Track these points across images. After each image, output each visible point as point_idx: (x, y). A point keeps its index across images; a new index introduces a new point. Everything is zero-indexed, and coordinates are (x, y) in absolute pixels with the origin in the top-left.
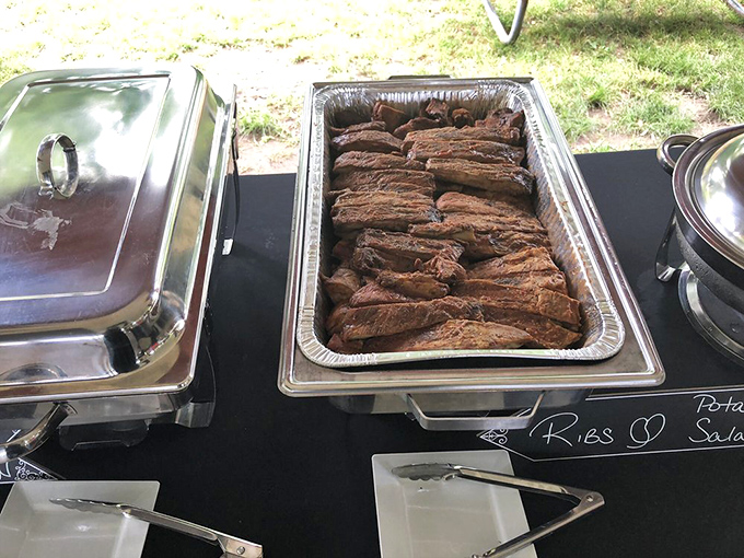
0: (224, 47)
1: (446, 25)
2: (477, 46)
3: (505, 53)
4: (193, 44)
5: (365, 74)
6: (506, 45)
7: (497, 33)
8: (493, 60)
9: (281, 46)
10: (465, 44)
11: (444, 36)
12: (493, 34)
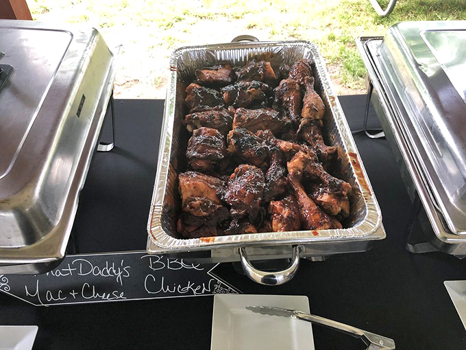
0: (201, 18)
1: (342, 4)
2: (363, 18)
3: (382, 23)
4: (182, 16)
5: (293, 36)
6: (383, 17)
7: (376, 10)
8: (374, 27)
9: (237, 18)
10: (355, 17)
11: (341, 11)
12: (373, 10)
